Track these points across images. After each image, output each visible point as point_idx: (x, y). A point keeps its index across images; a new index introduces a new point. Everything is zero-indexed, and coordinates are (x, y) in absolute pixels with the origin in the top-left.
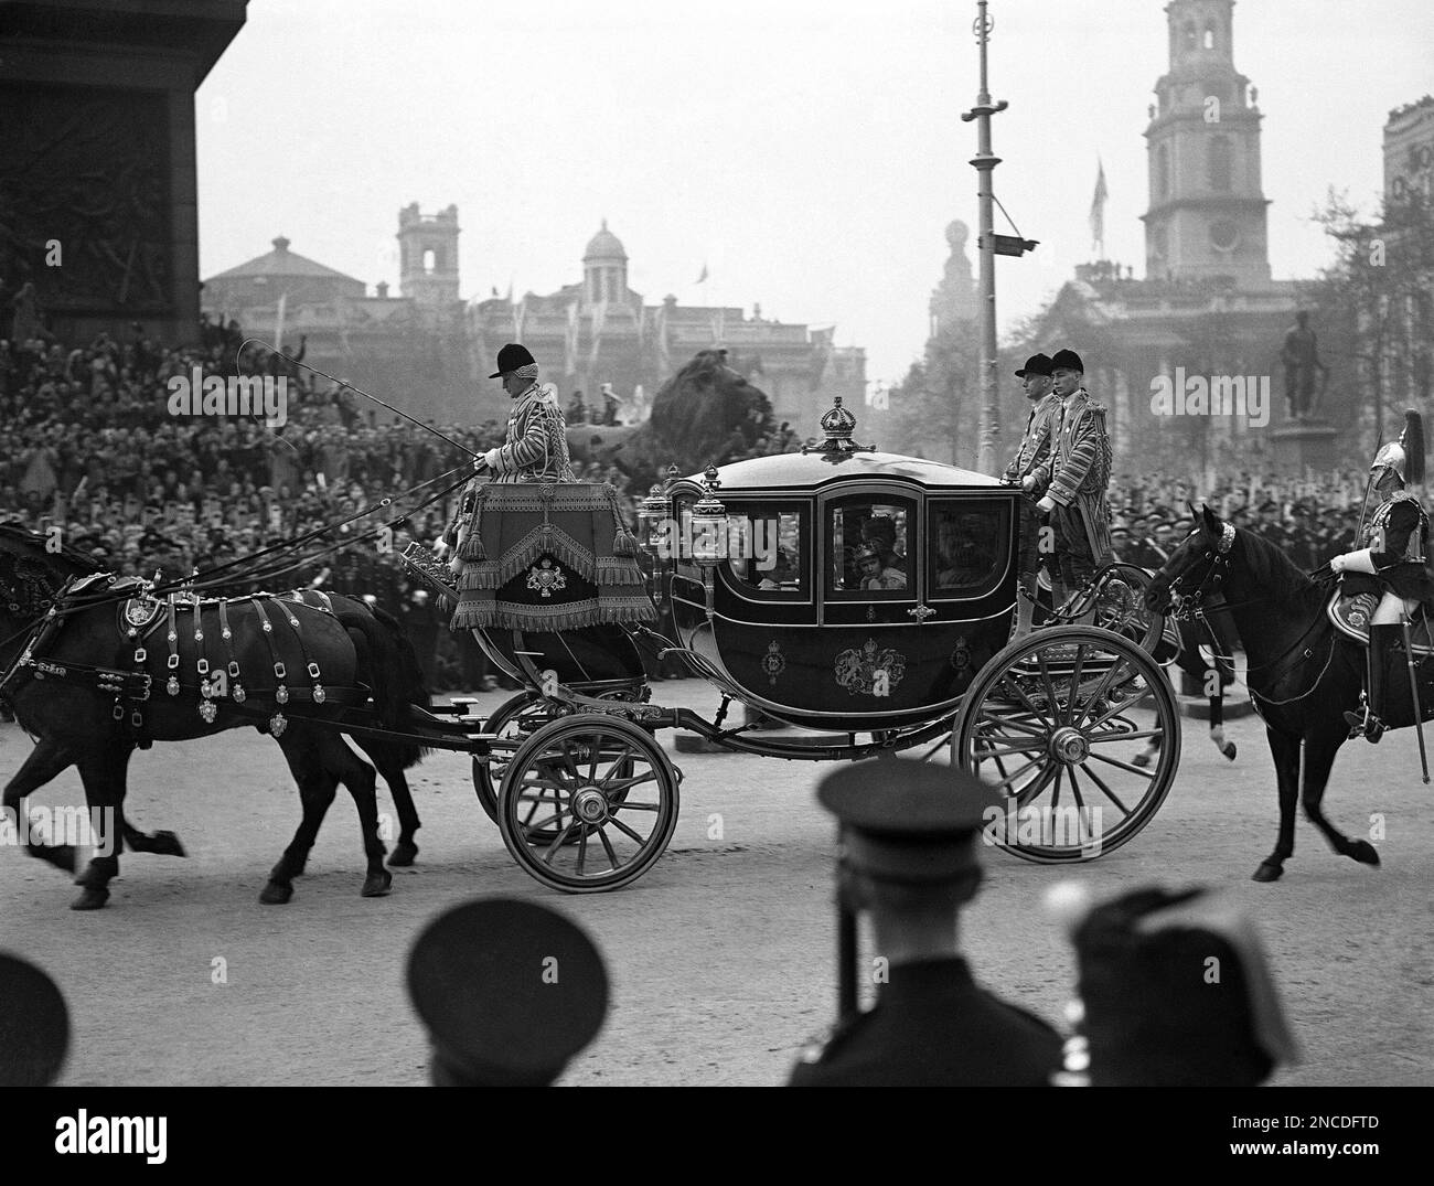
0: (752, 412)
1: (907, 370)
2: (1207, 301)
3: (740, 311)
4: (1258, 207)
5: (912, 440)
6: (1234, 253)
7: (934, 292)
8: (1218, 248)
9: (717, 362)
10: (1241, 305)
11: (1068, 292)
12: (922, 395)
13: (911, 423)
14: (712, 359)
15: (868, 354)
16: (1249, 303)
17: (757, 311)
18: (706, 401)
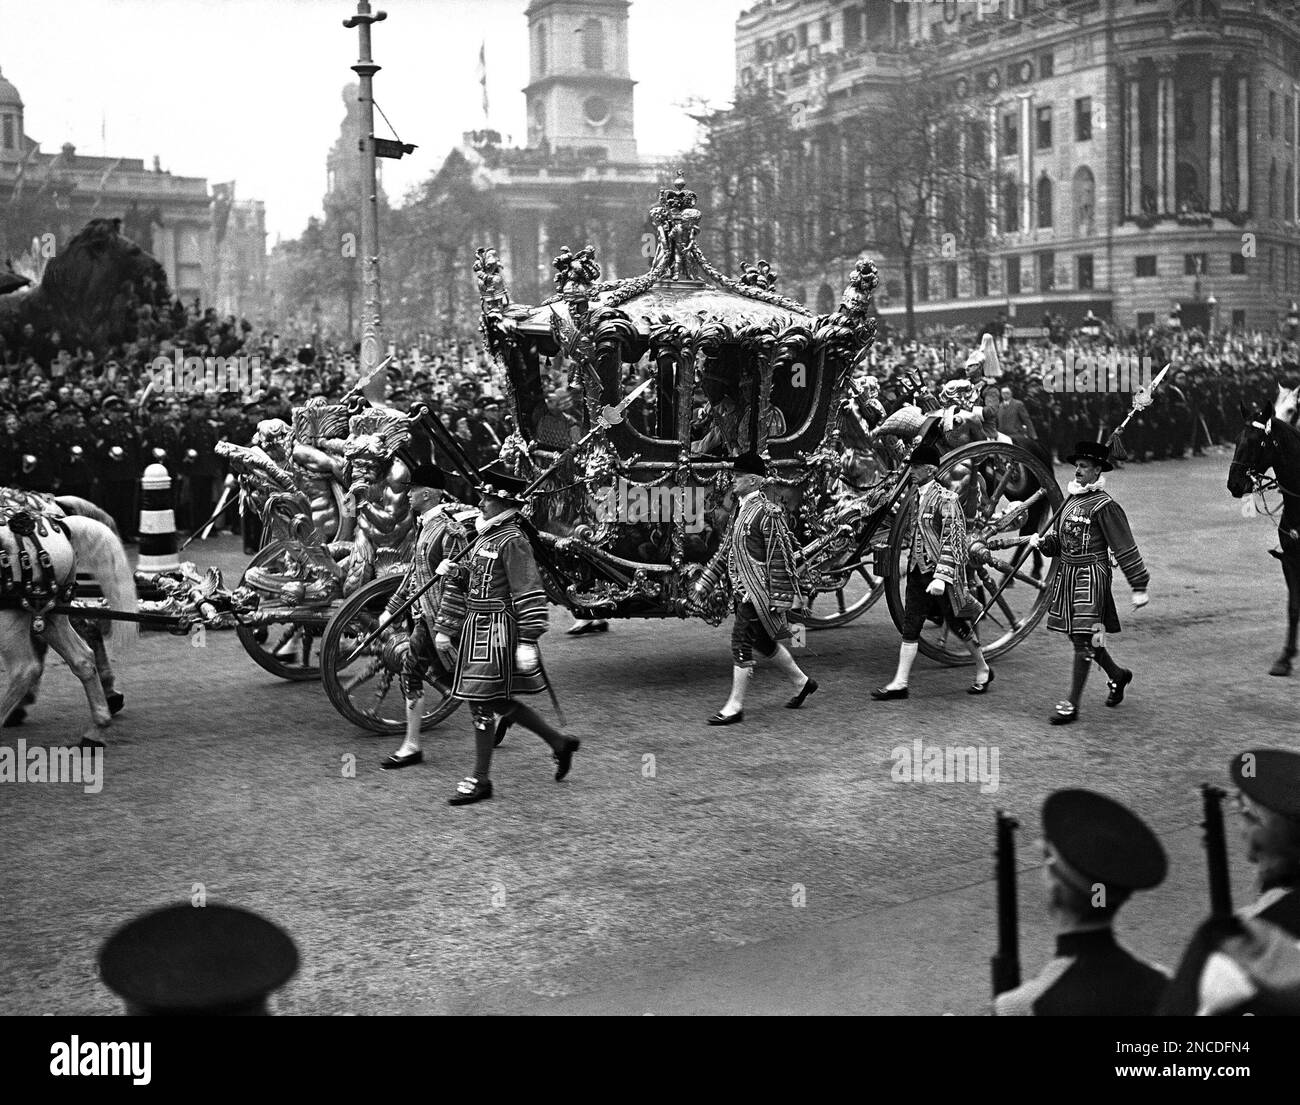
0: (148, 279)
1: (305, 226)
2: (583, 170)
3: (141, 162)
4: (625, 87)
5: (311, 292)
6: (606, 128)
7: (331, 149)
8: (591, 122)
9: (109, 231)
10: (611, 176)
11: (455, 157)
12: (319, 251)
13: (307, 277)
14: (106, 227)
15: (267, 207)
16: (619, 174)
17: (157, 162)
18: (99, 270)
